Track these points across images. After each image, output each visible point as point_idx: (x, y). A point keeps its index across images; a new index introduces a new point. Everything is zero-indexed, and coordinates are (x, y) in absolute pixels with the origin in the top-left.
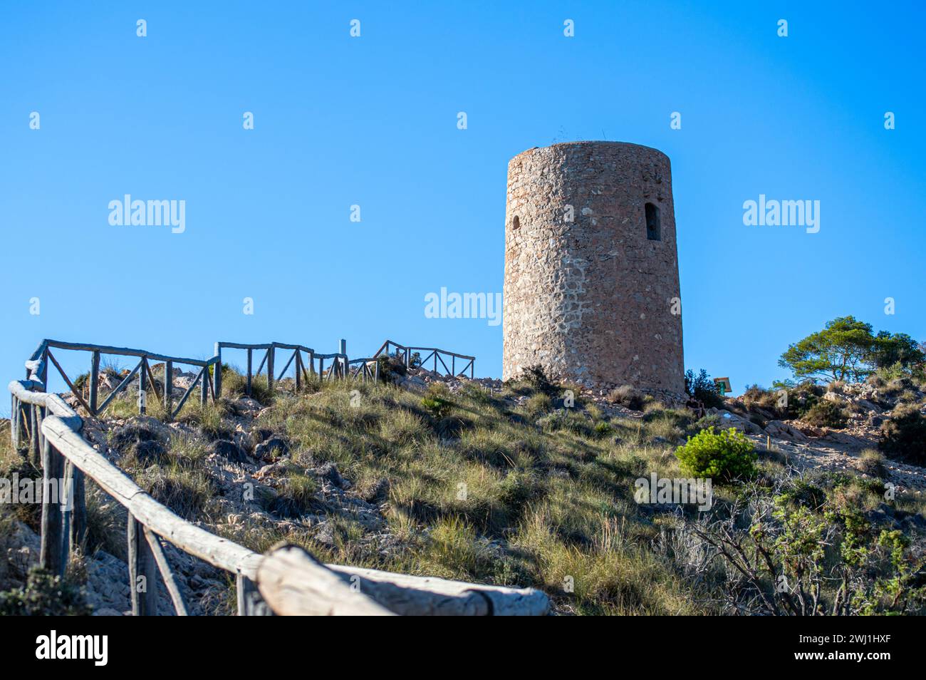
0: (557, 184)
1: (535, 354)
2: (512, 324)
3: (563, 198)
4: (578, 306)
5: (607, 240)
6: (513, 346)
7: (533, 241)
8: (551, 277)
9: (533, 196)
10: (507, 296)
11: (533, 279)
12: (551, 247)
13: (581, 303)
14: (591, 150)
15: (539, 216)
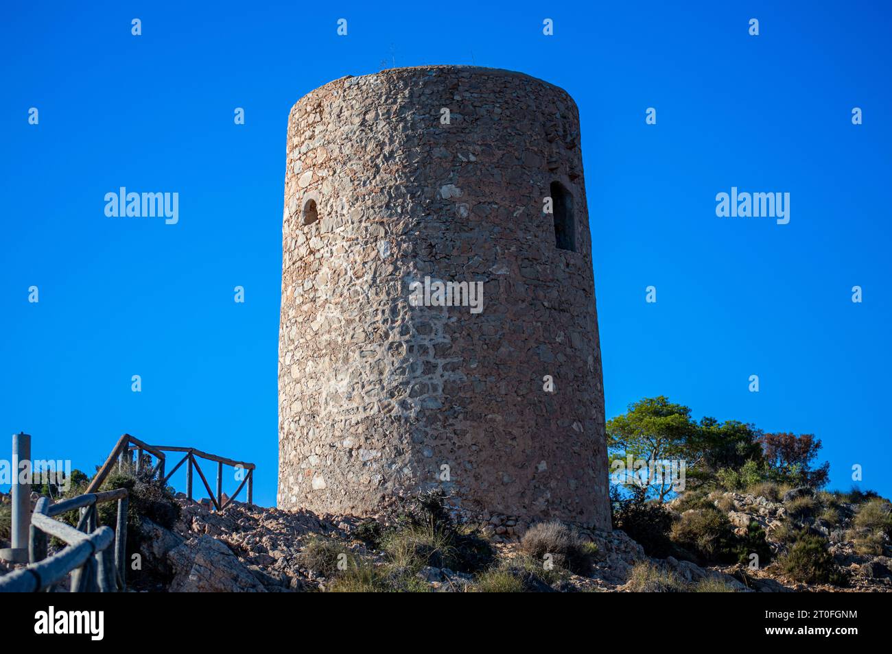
0: (392, 141)
1: (351, 456)
2: (301, 400)
3: (405, 167)
4: (435, 366)
5: (487, 246)
6: (304, 438)
7: (346, 245)
8: (383, 312)
9: (345, 164)
10: (292, 347)
11: (346, 316)
12: (382, 256)
13: (441, 362)
14: (455, 81)
15: (357, 199)
